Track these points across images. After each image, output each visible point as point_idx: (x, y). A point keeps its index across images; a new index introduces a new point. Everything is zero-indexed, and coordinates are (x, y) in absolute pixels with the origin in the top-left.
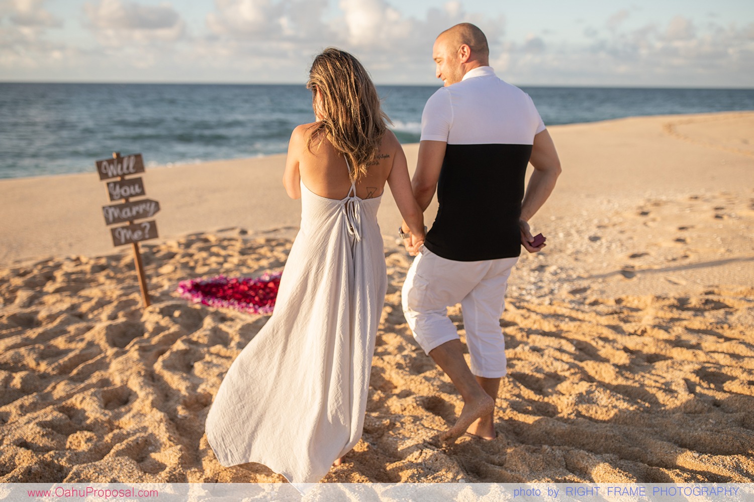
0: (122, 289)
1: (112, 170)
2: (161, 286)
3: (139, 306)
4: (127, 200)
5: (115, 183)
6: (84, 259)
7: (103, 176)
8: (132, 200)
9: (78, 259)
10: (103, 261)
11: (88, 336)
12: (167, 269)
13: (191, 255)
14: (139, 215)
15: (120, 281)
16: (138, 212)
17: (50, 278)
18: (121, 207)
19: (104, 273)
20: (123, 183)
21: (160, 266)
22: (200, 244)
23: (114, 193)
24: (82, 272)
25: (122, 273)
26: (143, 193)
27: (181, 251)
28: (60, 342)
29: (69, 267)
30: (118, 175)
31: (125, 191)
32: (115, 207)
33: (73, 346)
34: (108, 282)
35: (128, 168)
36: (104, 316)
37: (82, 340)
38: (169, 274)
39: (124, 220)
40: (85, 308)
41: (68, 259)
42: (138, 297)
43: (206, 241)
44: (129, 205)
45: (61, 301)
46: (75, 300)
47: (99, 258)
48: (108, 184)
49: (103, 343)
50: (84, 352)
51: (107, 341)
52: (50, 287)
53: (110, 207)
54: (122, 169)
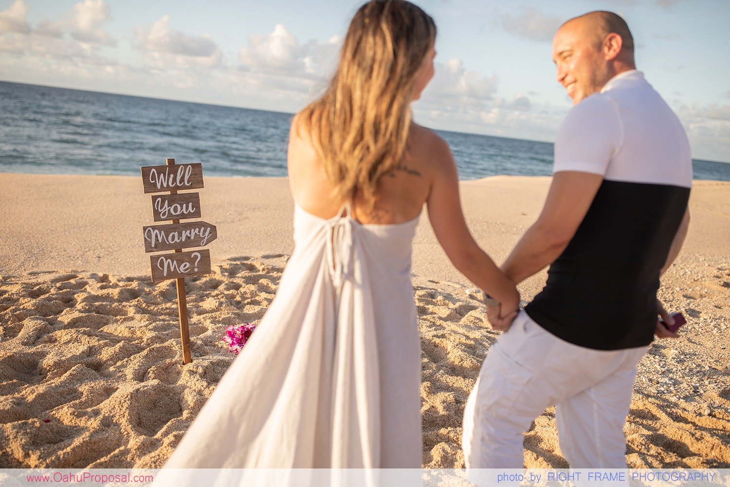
0: (155, 329)
1: (161, 180)
2: (205, 330)
3: (177, 358)
4: (176, 221)
5: (164, 198)
6: (113, 280)
7: (149, 187)
8: (182, 221)
9: (105, 278)
10: (134, 285)
11: (105, 406)
12: (209, 304)
13: (237, 287)
14: (189, 242)
15: (153, 316)
16: (188, 238)
17: (69, 302)
18: (167, 230)
19: (134, 302)
20: (173, 199)
21: (202, 298)
22: (245, 273)
23: (162, 211)
24: (107, 298)
25: (156, 304)
26: (198, 214)
27: (226, 280)
28: (64, 414)
29: (93, 288)
30: (168, 188)
31: (175, 210)
32: (160, 228)
33: (82, 422)
34: (138, 316)
35: (182, 180)
36: (129, 372)
37: (96, 413)
38: (213, 311)
39: (170, 247)
40: (106, 354)
41: (94, 276)
42: (175, 345)
43: (252, 268)
44: (177, 227)
45: (77, 340)
46: (94, 342)
47: (130, 279)
48: (154, 198)
49: (124, 423)
50: (96, 438)
51: (130, 421)
52: (66, 317)
53: (154, 228)
54: (174, 180)
